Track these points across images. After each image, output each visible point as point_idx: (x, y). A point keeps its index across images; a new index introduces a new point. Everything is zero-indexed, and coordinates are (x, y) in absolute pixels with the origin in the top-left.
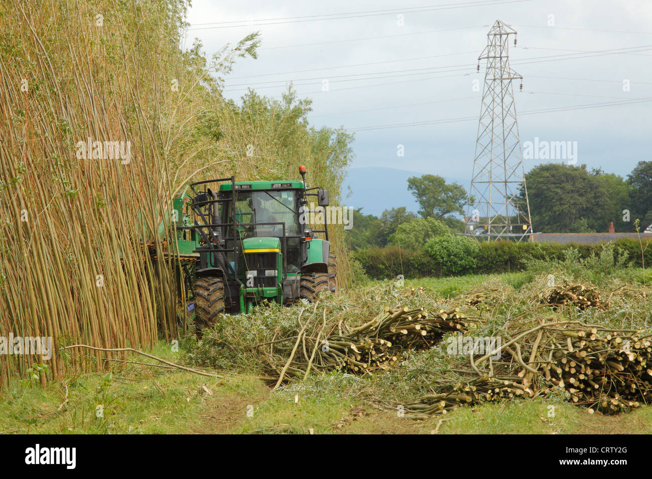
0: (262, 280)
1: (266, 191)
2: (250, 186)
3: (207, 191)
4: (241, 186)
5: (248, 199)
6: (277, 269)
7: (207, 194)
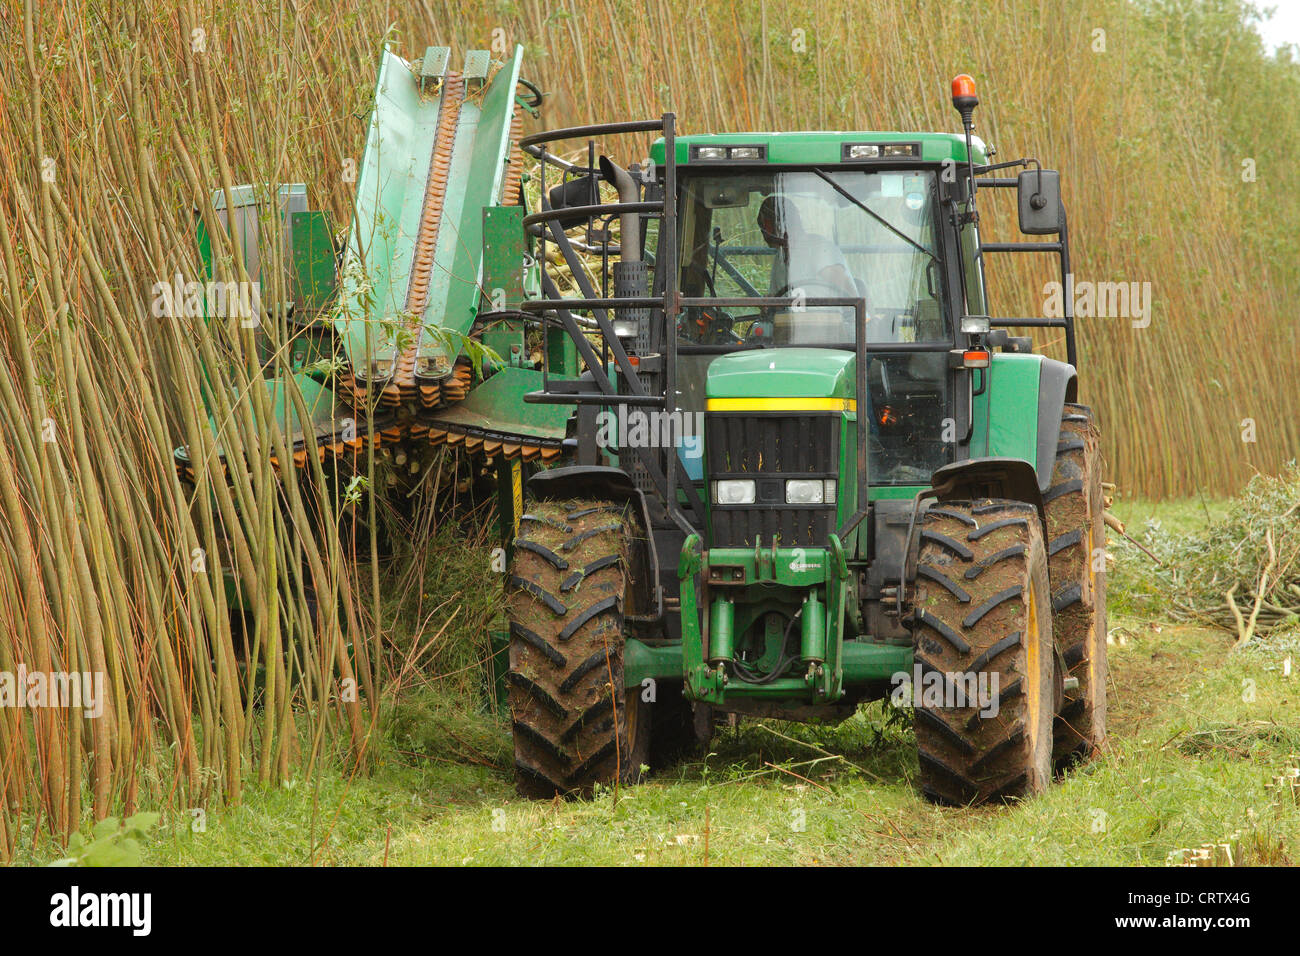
0: (774, 518)
1: (822, 170)
2: (762, 150)
3: (597, 166)
4: (729, 149)
5: (757, 199)
6: (829, 478)
7: (595, 176)
